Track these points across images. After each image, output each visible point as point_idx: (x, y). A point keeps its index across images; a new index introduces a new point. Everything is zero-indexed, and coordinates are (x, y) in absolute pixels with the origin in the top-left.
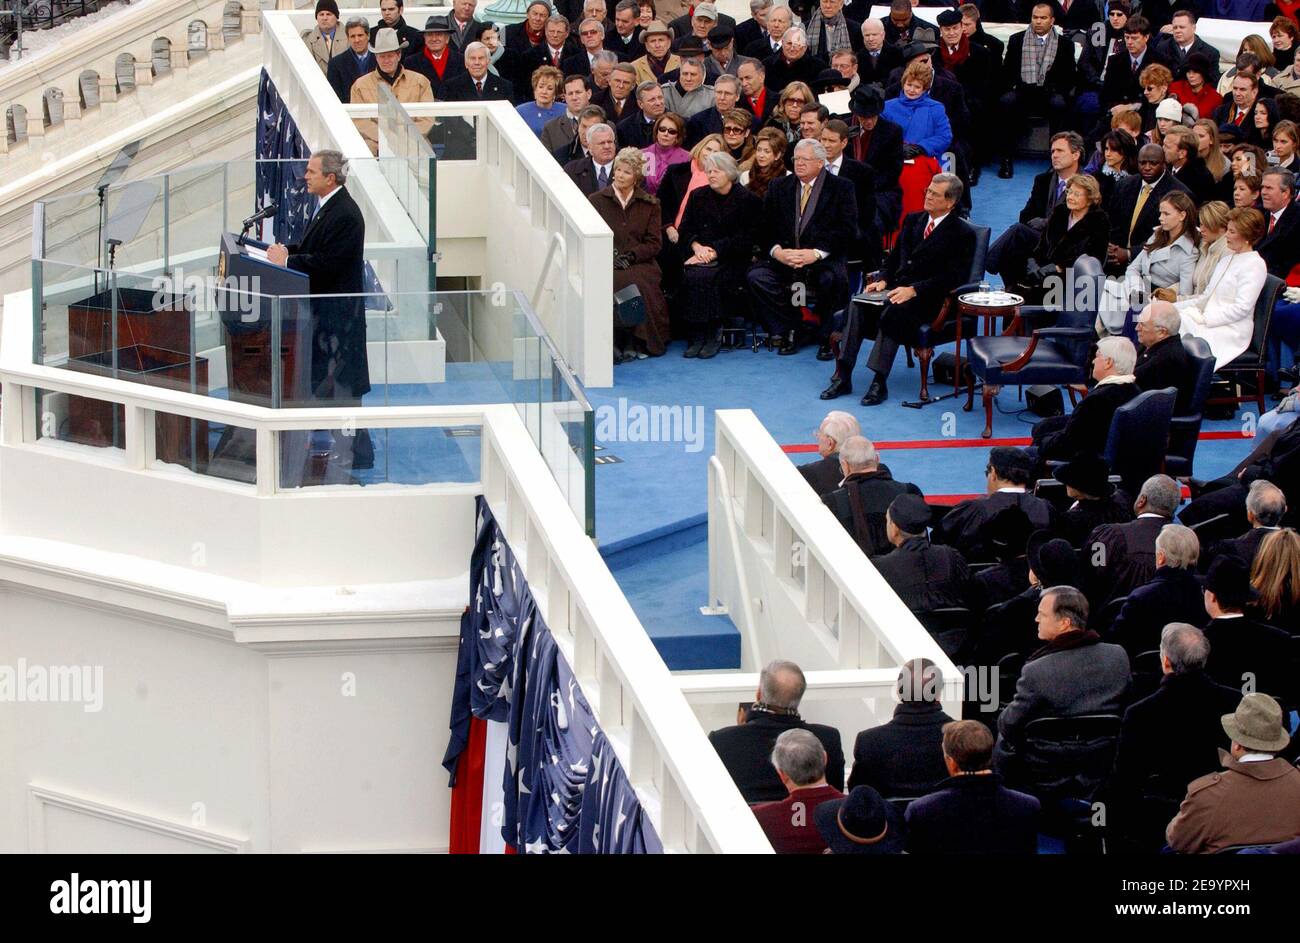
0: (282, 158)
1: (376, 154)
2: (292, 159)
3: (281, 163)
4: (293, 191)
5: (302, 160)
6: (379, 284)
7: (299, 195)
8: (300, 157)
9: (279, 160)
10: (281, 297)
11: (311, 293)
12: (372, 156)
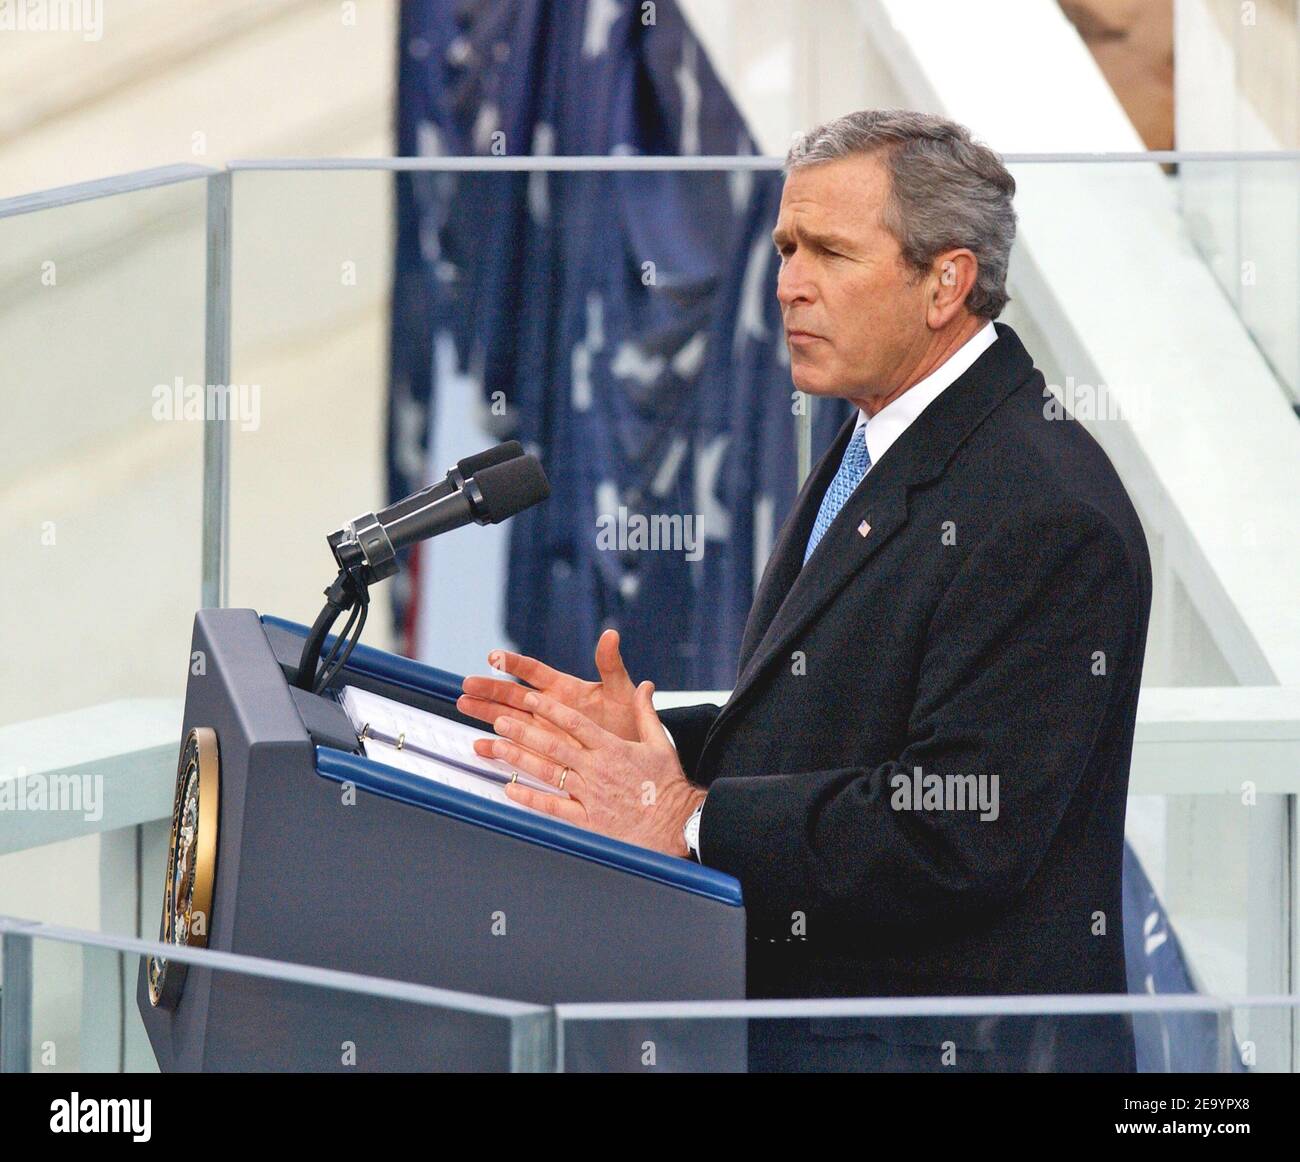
0: (559, 150)
1: (1158, 132)
2: (623, 160)
3: (557, 181)
4: (633, 364)
5: (689, 161)
6: (1173, 950)
7: (673, 386)
8: (672, 148)
9: (542, 162)
10: (567, 1011)
11: (753, 993)
12: (1132, 143)
